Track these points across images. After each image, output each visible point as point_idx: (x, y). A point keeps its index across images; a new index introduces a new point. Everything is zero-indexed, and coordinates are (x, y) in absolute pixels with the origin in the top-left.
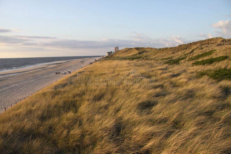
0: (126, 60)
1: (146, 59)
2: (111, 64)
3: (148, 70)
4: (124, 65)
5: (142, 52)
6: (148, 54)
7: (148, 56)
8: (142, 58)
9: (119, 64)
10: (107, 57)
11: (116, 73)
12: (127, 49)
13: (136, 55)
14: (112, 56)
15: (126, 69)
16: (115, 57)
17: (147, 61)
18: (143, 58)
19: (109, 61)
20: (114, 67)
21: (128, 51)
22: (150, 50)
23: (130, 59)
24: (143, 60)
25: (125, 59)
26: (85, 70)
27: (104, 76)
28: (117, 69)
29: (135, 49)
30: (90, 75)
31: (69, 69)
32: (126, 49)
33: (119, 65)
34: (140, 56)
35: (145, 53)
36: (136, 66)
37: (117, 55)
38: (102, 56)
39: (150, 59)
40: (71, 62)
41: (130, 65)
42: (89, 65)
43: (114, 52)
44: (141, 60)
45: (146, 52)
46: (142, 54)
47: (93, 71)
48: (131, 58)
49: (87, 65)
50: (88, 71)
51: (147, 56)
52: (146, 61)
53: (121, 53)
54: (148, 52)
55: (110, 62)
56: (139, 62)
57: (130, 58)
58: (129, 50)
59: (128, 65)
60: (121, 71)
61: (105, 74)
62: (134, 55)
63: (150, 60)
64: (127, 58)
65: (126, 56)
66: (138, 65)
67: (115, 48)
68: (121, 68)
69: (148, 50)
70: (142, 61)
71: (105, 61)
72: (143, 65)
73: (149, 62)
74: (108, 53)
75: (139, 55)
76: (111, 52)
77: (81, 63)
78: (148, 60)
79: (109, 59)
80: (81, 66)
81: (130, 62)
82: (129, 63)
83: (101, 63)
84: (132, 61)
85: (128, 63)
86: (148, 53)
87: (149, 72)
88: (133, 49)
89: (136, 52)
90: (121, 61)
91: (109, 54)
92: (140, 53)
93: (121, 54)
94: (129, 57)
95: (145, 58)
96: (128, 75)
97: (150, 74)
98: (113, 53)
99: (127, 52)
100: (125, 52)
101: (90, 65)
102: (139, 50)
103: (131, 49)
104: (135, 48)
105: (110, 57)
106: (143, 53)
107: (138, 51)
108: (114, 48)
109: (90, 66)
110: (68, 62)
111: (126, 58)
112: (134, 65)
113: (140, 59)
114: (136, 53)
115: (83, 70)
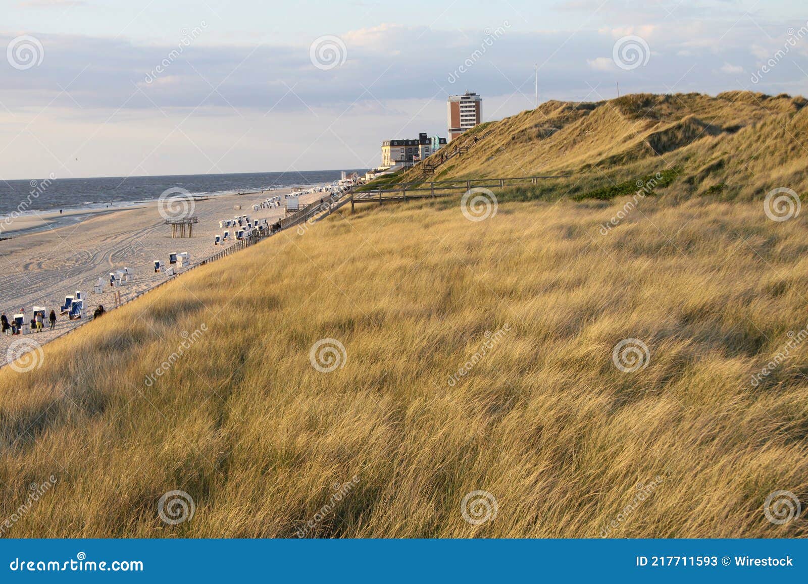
0: (550, 200)
1: (717, 190)
2: (426, 236)
3: (740, 287)
4: (530, 249)
5: (680, 135)
6: (727, 146)
7: (727, 170)
8: (679, 185)
9: (487, 239)
10: (389, 181)
11: (469, 316)
12: (554, 114)
13: (631, 156)
14: (430, 169)
15: (548, 276)
16: (449, 184)
17: (723, 207)
18: (690, 181)
19: (404, 211)
20: (450, 264)
21: (558, 125)
22: (748, 111)
23: (576, 193)
24: (694, 200)
25: (537, 197)
26: (207, 294)
27: (369, 342)
28: (478, 278)
29: (617, 111)
30: (250, 332)
31: (66, 282)
32: (546, 108)
33: (492, 243)
34: (668, 166)
35: (709, 140)
36: (637, 252)
37: (473, 166)
38: (349, 174)
39: (746, 191)
40: (87, 228)
41: (580, 242)
42: (240, 247)
43: (442, 141)
44: (675, 203)
45: (713, 131)
46: (683, 150)
47: (273, 303)
48: (585, 191)
49: (227, 245)
50: (238, 303)
51: (720, 165)
52: (716, 209)
53: (498, 142)
54: (733, 130)
55: (411, 219)
56: (658, 215)
57: (577, 189)
58: (567, 120)
59: (566, 245)
60: (510, 294)
61: (375, 322)
62: (615, 160)
63: (750, 200)
64: (551, 190)
65: (542, 169)
66: (645, 239)
67: (454, 106)
68: (508, 269)
69: (727, 115)
70: (684, 207)
71: (372, 216)
72: (689, 244)
73: (742, 212)
74: (392, 143)
75: (650, 160)
76: (424, 139)
77: (169, 231)
78: (731, 199)
79: (407, 199)
80: (173, 260)
81: (584, 218)
82: (571, 232)
83: (336, 232)
84: (600, 207)
85: (561, 227)
86: (735, 136)
87: (748, 298)
88: (601, 110)
89: (630, 137)
90: (508, 212)
91: (401, 151)
92: (659, 144)
93: (506, 155)
94: (567, 174)
95: (708, 183)
96: (567, 331)
97: (756, 314)
98: (435, 145)
99: (549, 134)
100: (540, 136)
101: (246, 251)
102: (655, 117)
103: (590, 107)
104: (623, 103)
105: (415, 184)
106: (690, 136)
107: (642, 123)
108: (449, 104)
109: (249, 253)
110: (56, 222)
111: (547, 184)
112: (619, 246)
113: (667, 194)
114: (631, 144)
115: (195, 296)
